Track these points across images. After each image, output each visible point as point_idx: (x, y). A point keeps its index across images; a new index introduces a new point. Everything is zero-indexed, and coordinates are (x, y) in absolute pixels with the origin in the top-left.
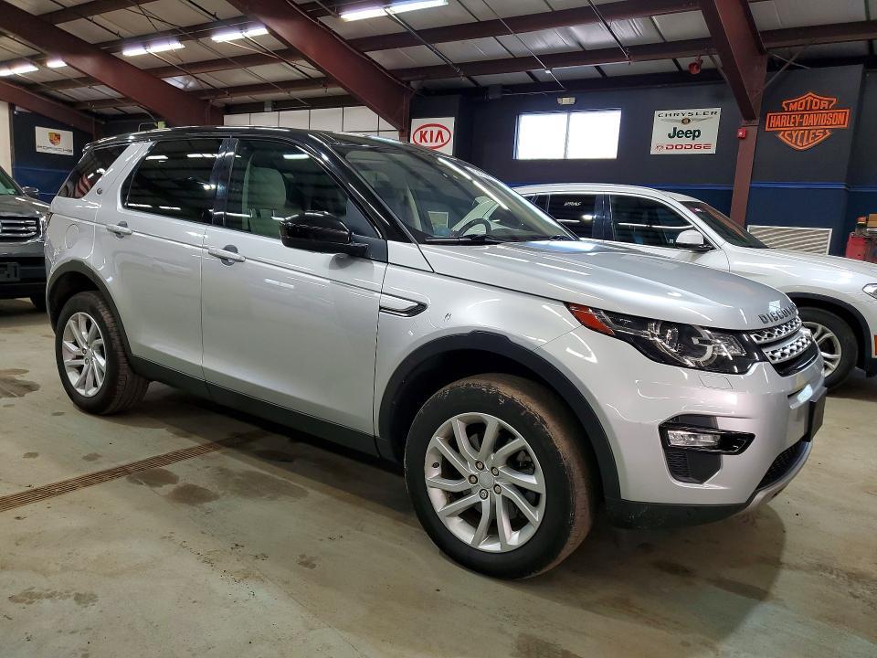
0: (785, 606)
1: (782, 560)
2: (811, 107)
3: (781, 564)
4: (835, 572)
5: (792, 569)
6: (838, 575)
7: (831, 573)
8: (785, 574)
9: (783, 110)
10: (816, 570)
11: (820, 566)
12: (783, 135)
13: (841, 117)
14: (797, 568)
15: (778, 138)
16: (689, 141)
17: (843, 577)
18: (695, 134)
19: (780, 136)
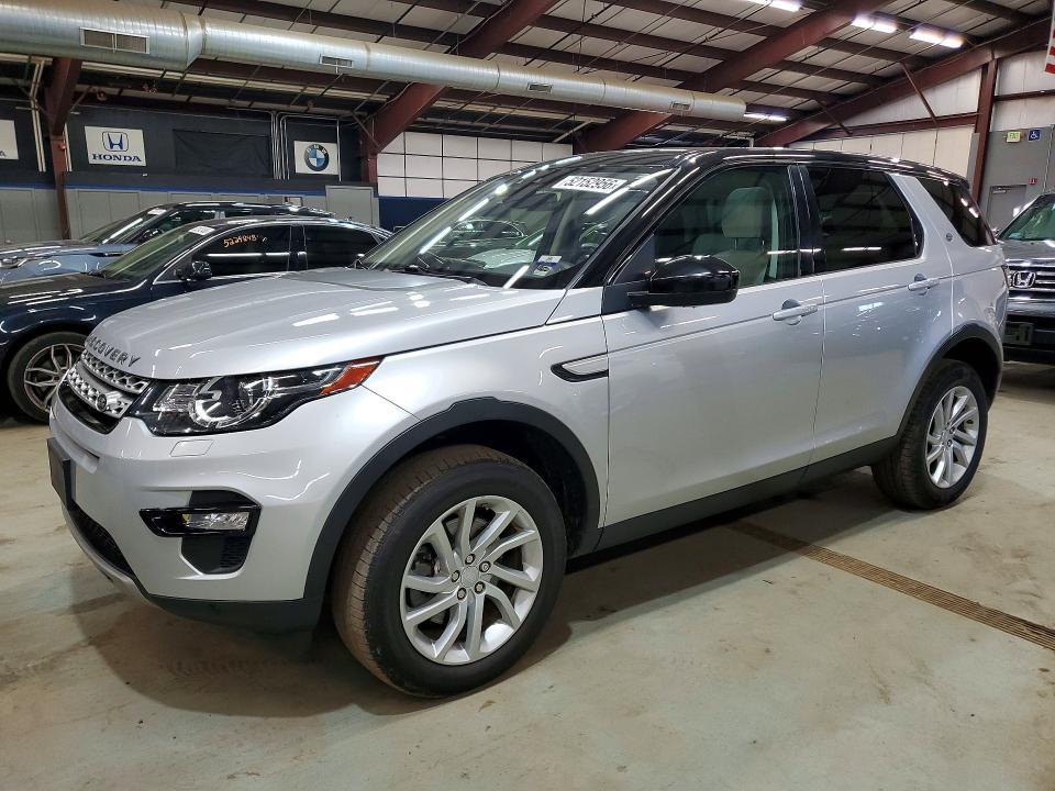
0: (51, 612)
1: (92, 647)
3: (90, 644)
4: (32, 671)
5: (75, 645)
6: (26, 669)
7: (35, 668)
8: (77, 636)
10: (52, 660)
11: (52, 668)
14: (73, 650)
17: (20, 671)
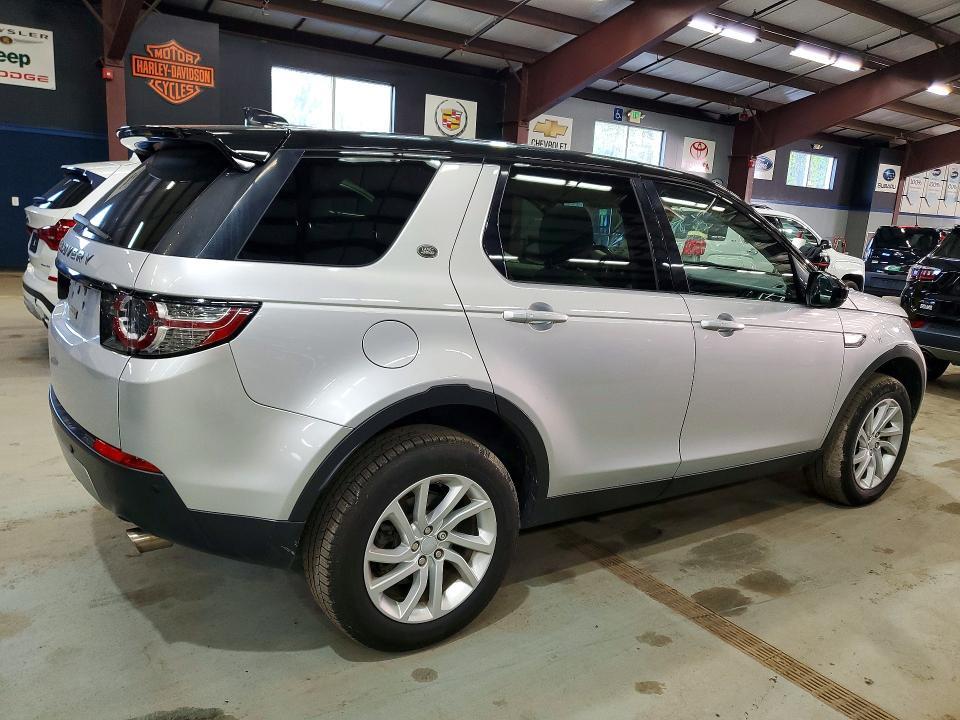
2: (176, 58)
9: (148, 55)
12: (154, 84)
13: (207, 75)
15: (149, 86)
16: (16, 67)
18: (23, 60)
19: (151, 84)
